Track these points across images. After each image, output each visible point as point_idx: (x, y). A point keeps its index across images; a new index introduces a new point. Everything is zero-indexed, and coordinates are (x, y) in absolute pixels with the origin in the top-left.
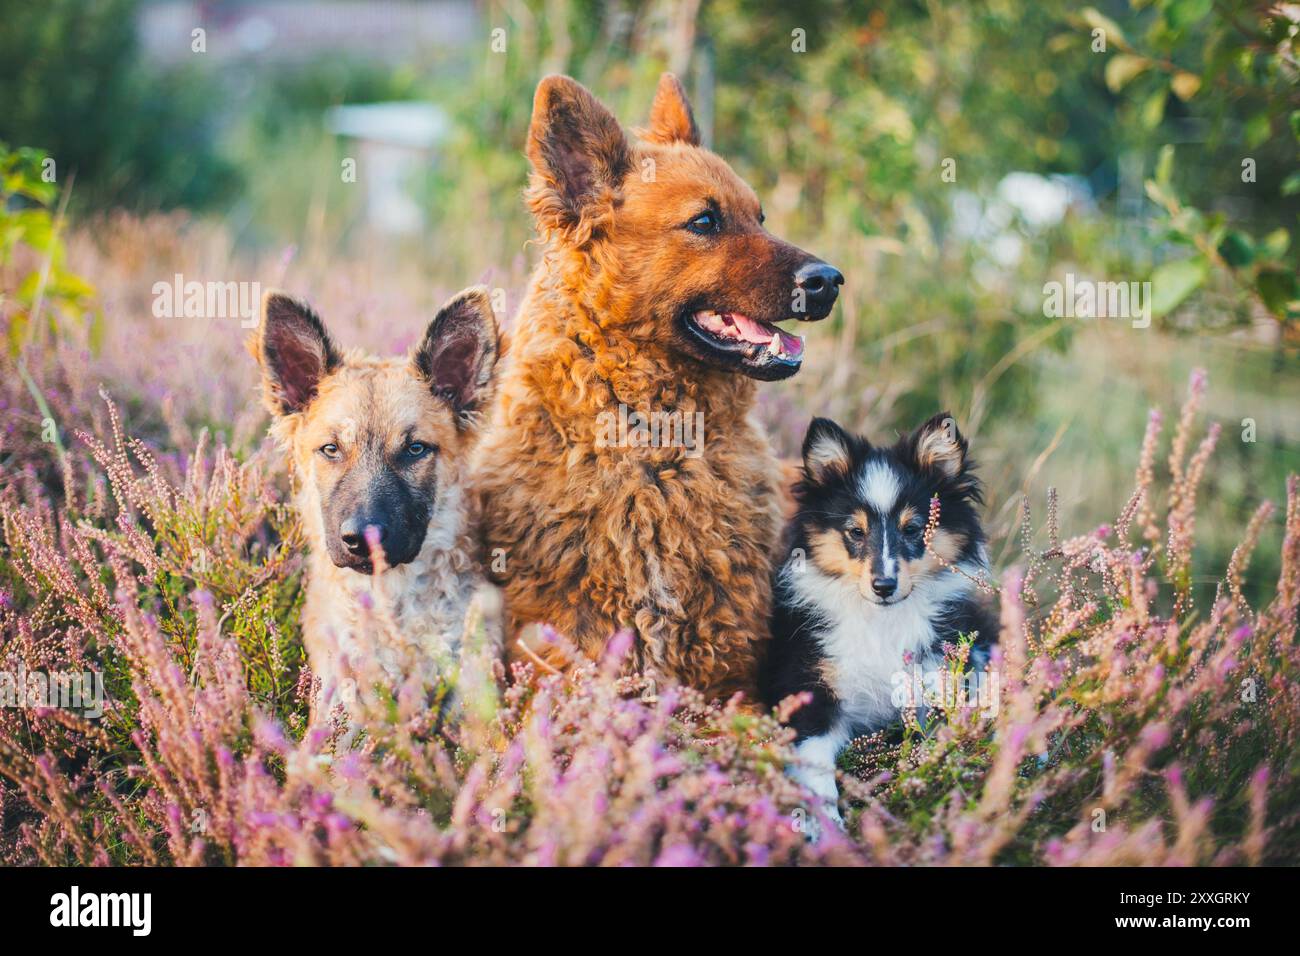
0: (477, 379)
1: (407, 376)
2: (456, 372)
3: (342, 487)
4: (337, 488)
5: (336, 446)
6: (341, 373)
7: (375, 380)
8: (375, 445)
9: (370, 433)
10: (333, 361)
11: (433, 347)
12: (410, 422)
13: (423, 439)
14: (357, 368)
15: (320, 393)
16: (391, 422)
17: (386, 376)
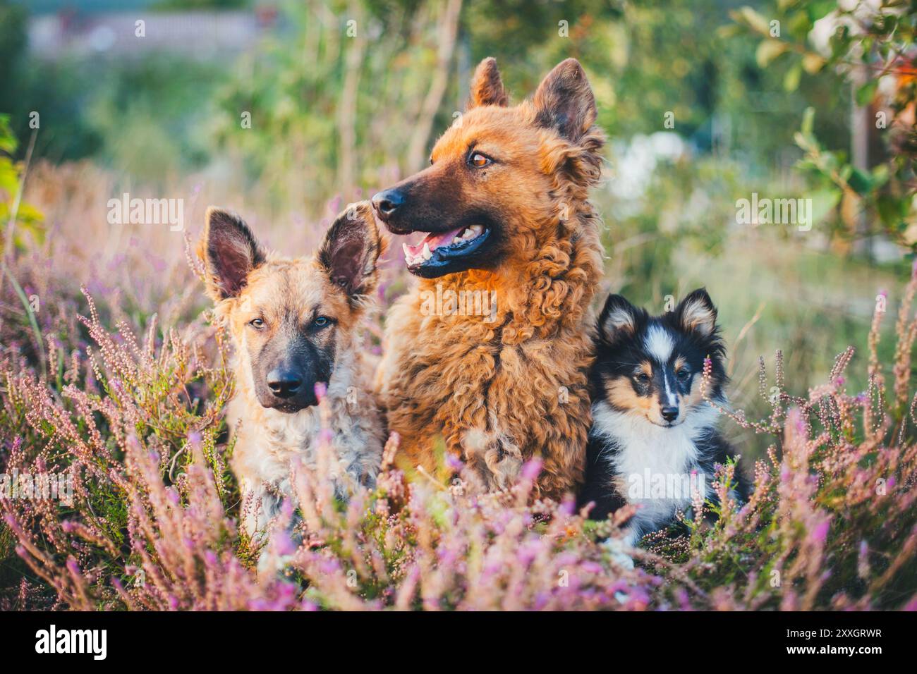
0: (364, 270)
1: (313, 269)
2: (348, 266)
3: (267, 349)
4: (263, 350)
5: (262, 320)
6: (265, 268)
7: (289, 272)
8: (291, 318)
9: (287, 310)
10: (258, 259)
11: (331, 248)
12: (316, 301)
13: (326, 314)
14: (275, 265)
15: (249, 282)
16: (303, 302)
17: (297, 269)
